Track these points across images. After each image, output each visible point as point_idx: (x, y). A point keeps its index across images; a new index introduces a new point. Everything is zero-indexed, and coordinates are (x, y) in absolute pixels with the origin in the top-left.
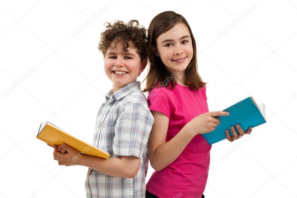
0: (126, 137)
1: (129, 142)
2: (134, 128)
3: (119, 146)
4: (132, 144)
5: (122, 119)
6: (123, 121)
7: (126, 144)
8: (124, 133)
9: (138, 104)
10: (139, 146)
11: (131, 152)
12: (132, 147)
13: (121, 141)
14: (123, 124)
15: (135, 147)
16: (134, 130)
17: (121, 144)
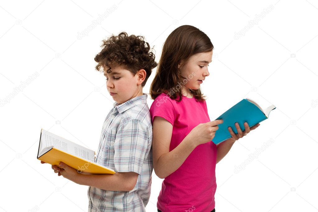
0: (126, 154)
1: (128, 158)
2: (133, 145)
3: (120, 163)
4: (131, 160)
5: (122, 136)
6: (123, 138)
7: (125, 161)
8: (124, 150)
9: (137, 120)
10: (138, 162)
11: (130, 168)
12: (131, 163)
13: (122, 158)
14: (123, 141)
15: (134, 163)
16: (133, 147)
17: (121, 161)
